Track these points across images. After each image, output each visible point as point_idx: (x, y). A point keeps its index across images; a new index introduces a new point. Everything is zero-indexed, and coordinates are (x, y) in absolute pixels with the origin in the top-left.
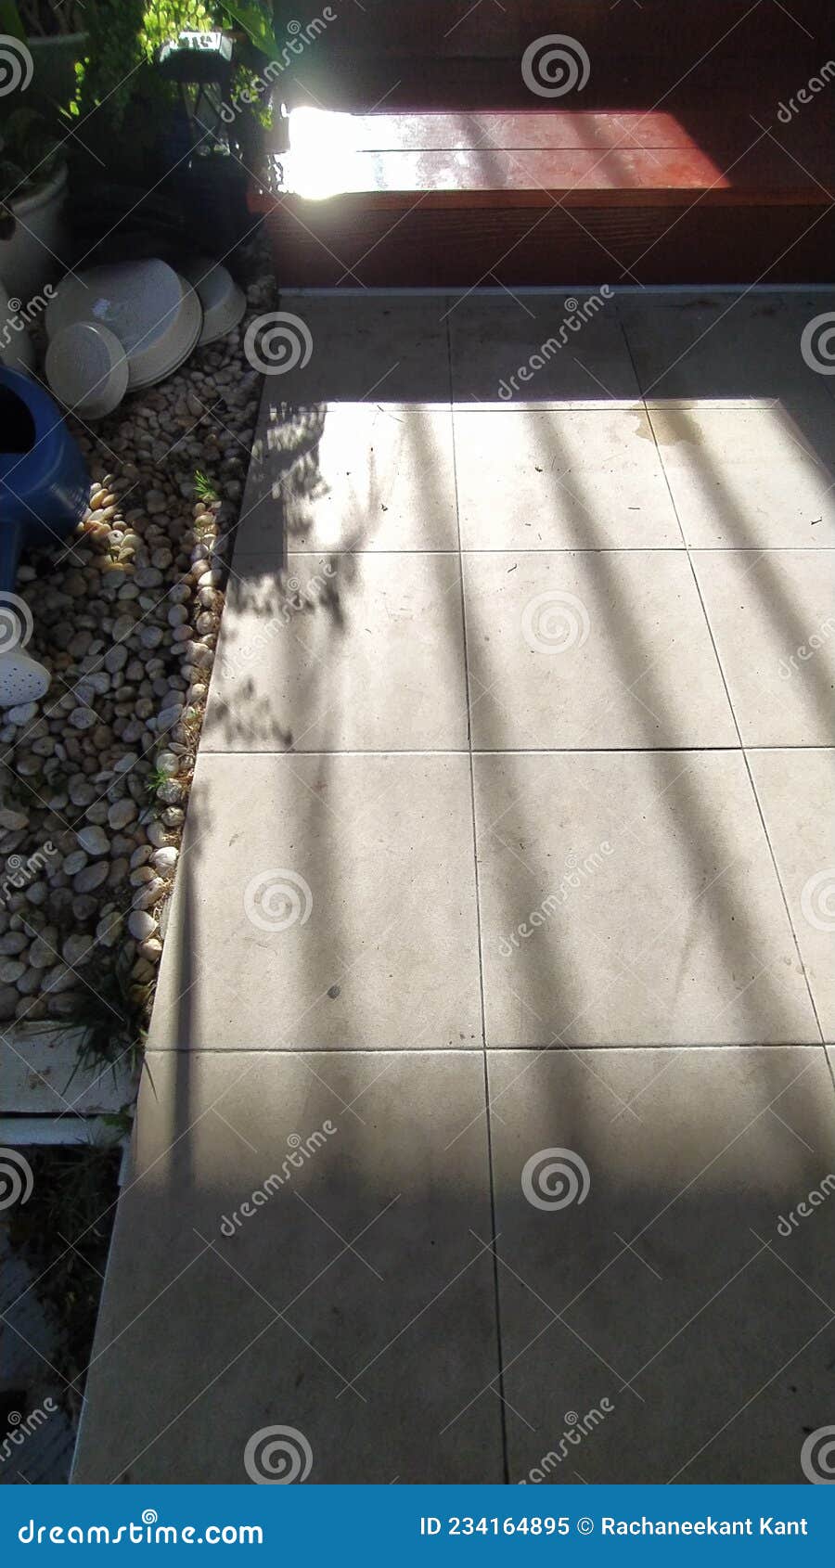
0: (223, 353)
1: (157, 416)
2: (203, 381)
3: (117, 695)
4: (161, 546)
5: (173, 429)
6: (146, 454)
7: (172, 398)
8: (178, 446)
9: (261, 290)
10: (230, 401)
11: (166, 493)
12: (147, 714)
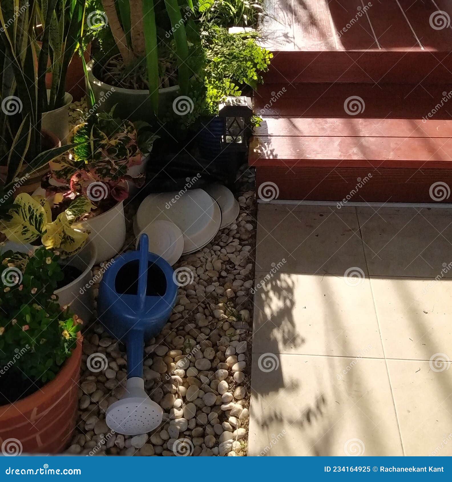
0: (228, 234)
1: (196, 270)
2: (220, 251)
3: (193, 433)
4: (207, 346)
5: (206, 278)
6: (193, 292)
7: (204, 260)
8: (210, 289)
9: (247, 199)
10: (237, 263)
11: (206, 316)
12: (213, 445)
